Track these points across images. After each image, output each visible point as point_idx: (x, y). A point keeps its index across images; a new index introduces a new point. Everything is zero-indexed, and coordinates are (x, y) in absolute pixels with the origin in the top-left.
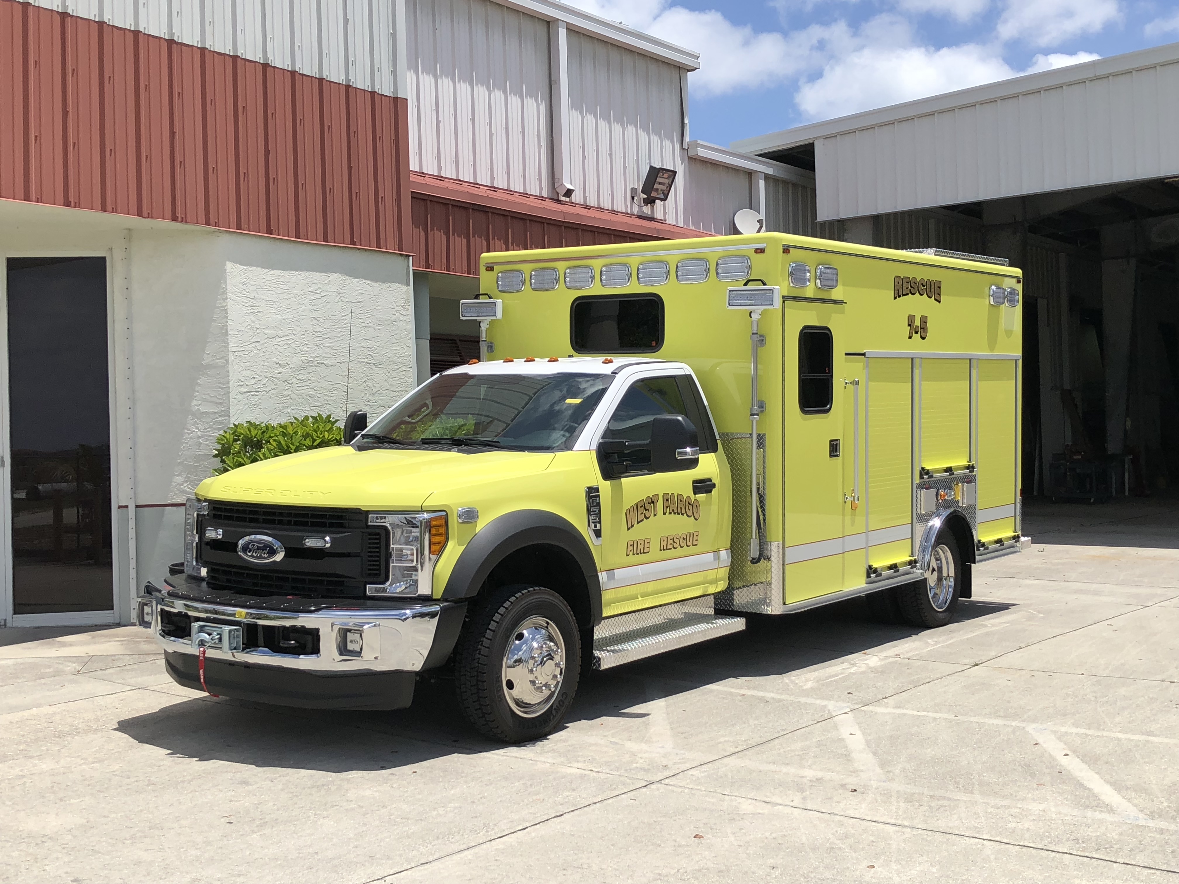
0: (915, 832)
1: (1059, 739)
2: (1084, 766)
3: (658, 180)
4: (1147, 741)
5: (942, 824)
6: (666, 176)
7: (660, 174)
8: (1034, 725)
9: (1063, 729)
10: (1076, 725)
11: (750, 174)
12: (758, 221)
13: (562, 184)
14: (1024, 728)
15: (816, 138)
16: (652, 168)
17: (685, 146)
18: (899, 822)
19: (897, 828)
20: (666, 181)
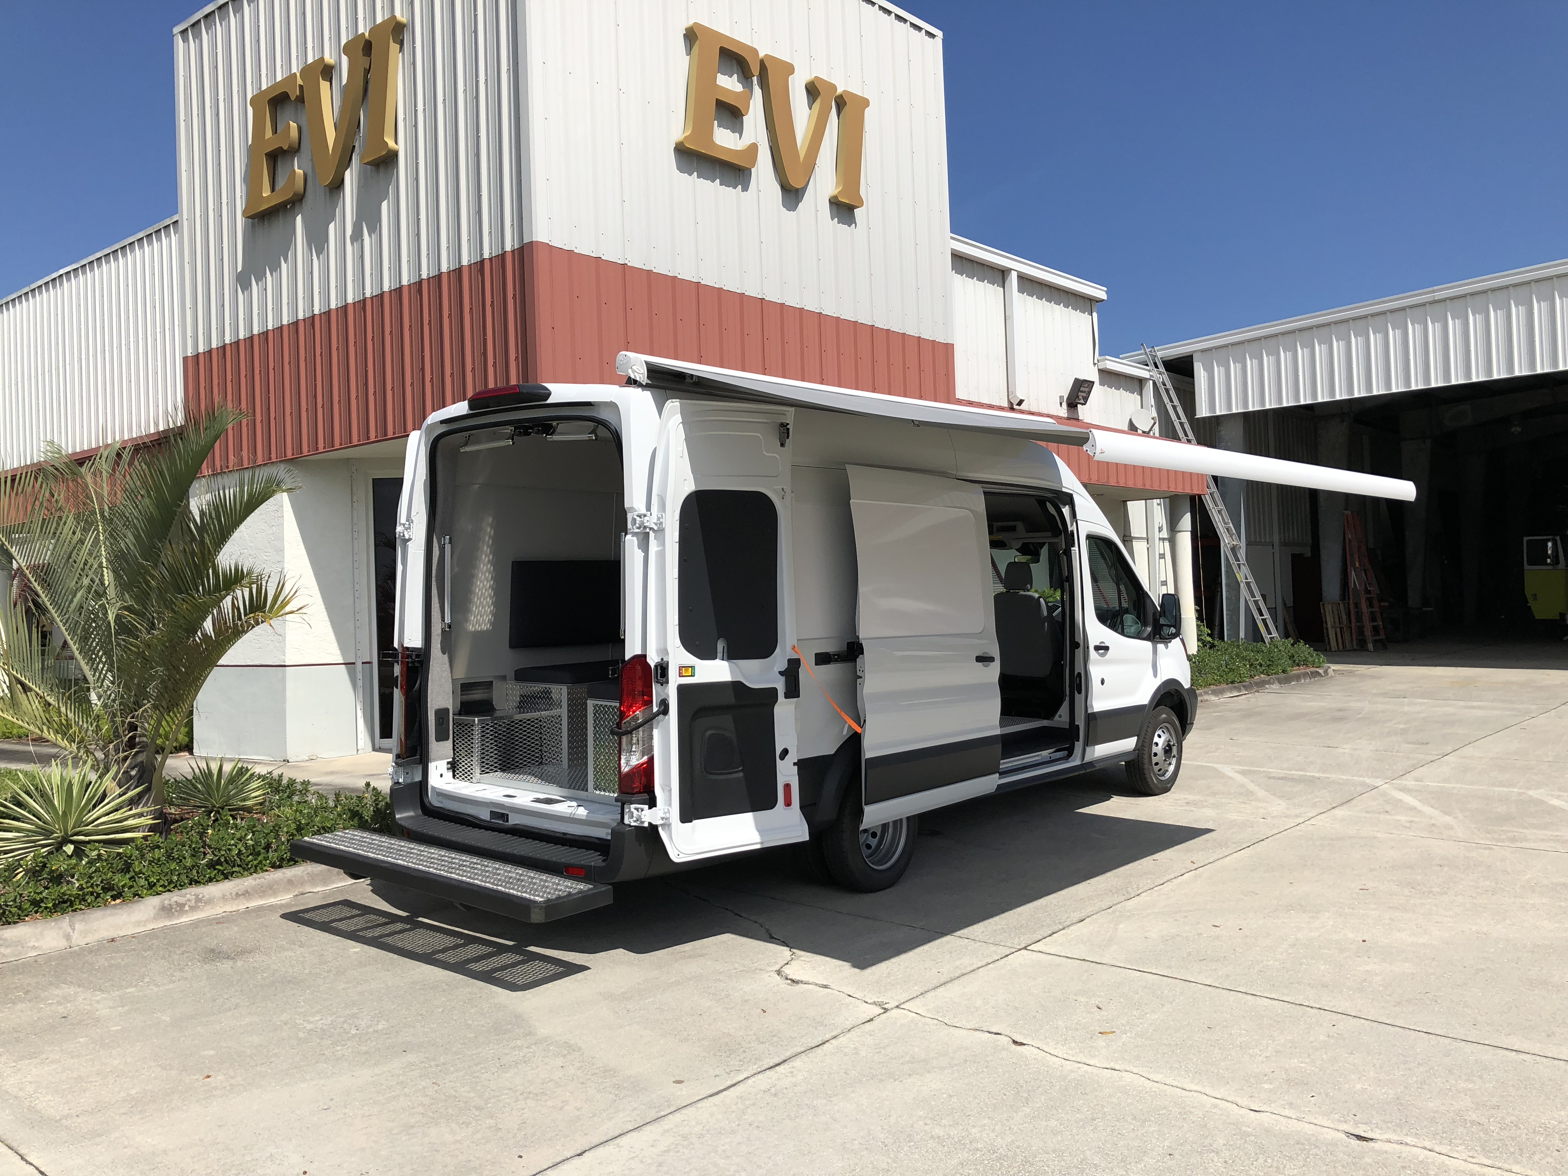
3: (1082, 389)
6: (1086, 385)
7: (1082, 385)
11: (1140, 382)
12: (1153, 419)
13: (1016, 396)
15: (1195, 351)
16: (1076, 380)
17: (1096, 361)
20: (1087, 390)
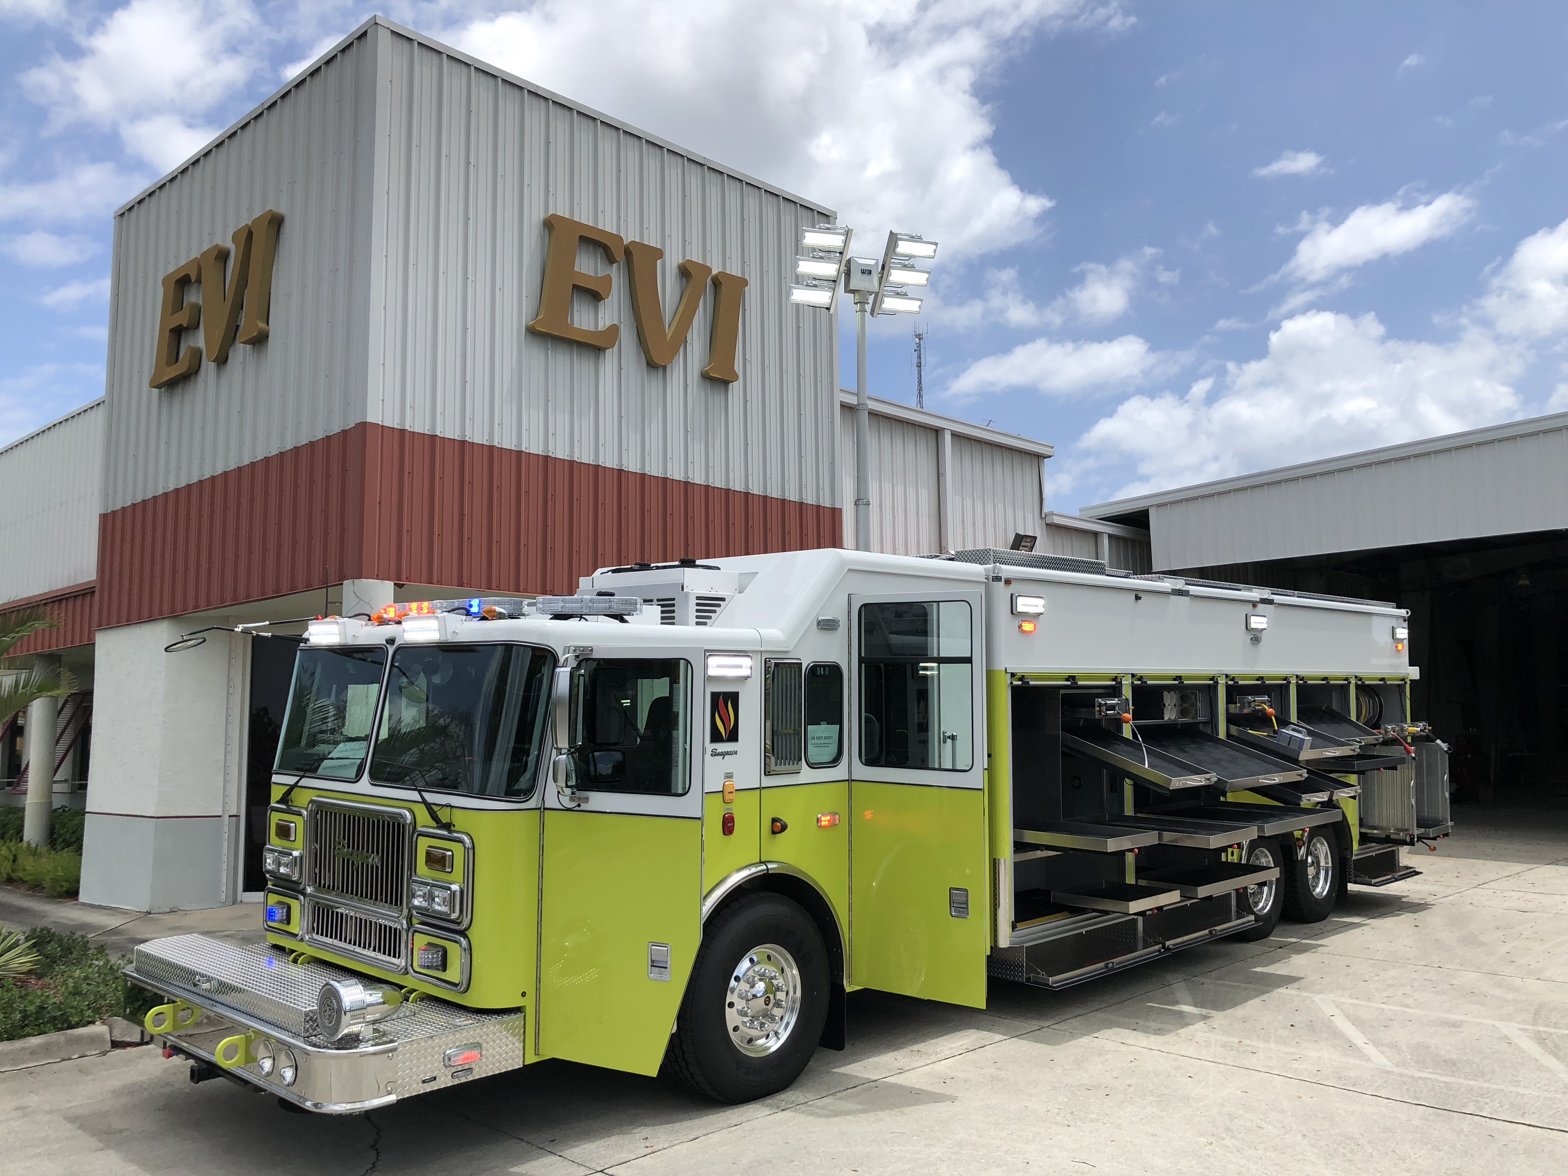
0: (1227, 1067)
1: (1337, 1007)
2: (1353, 1027)
3: (1023, 543)
4: (1404, 1012)
5: (1246, 1063)
6: (1029, 540)
7: (1024, 540)
8: (1320, 996)
9: (1342, 1000)
10: (1351, 997)
11: (1096, 535)
13: (948, 551)
14: (1311, 998)
15: (1150, 505)
16: (1017, 535)
17: (1043, 516)
18: (1216, 1060)
19: (1214, 1064)
20: (1029, 545)
